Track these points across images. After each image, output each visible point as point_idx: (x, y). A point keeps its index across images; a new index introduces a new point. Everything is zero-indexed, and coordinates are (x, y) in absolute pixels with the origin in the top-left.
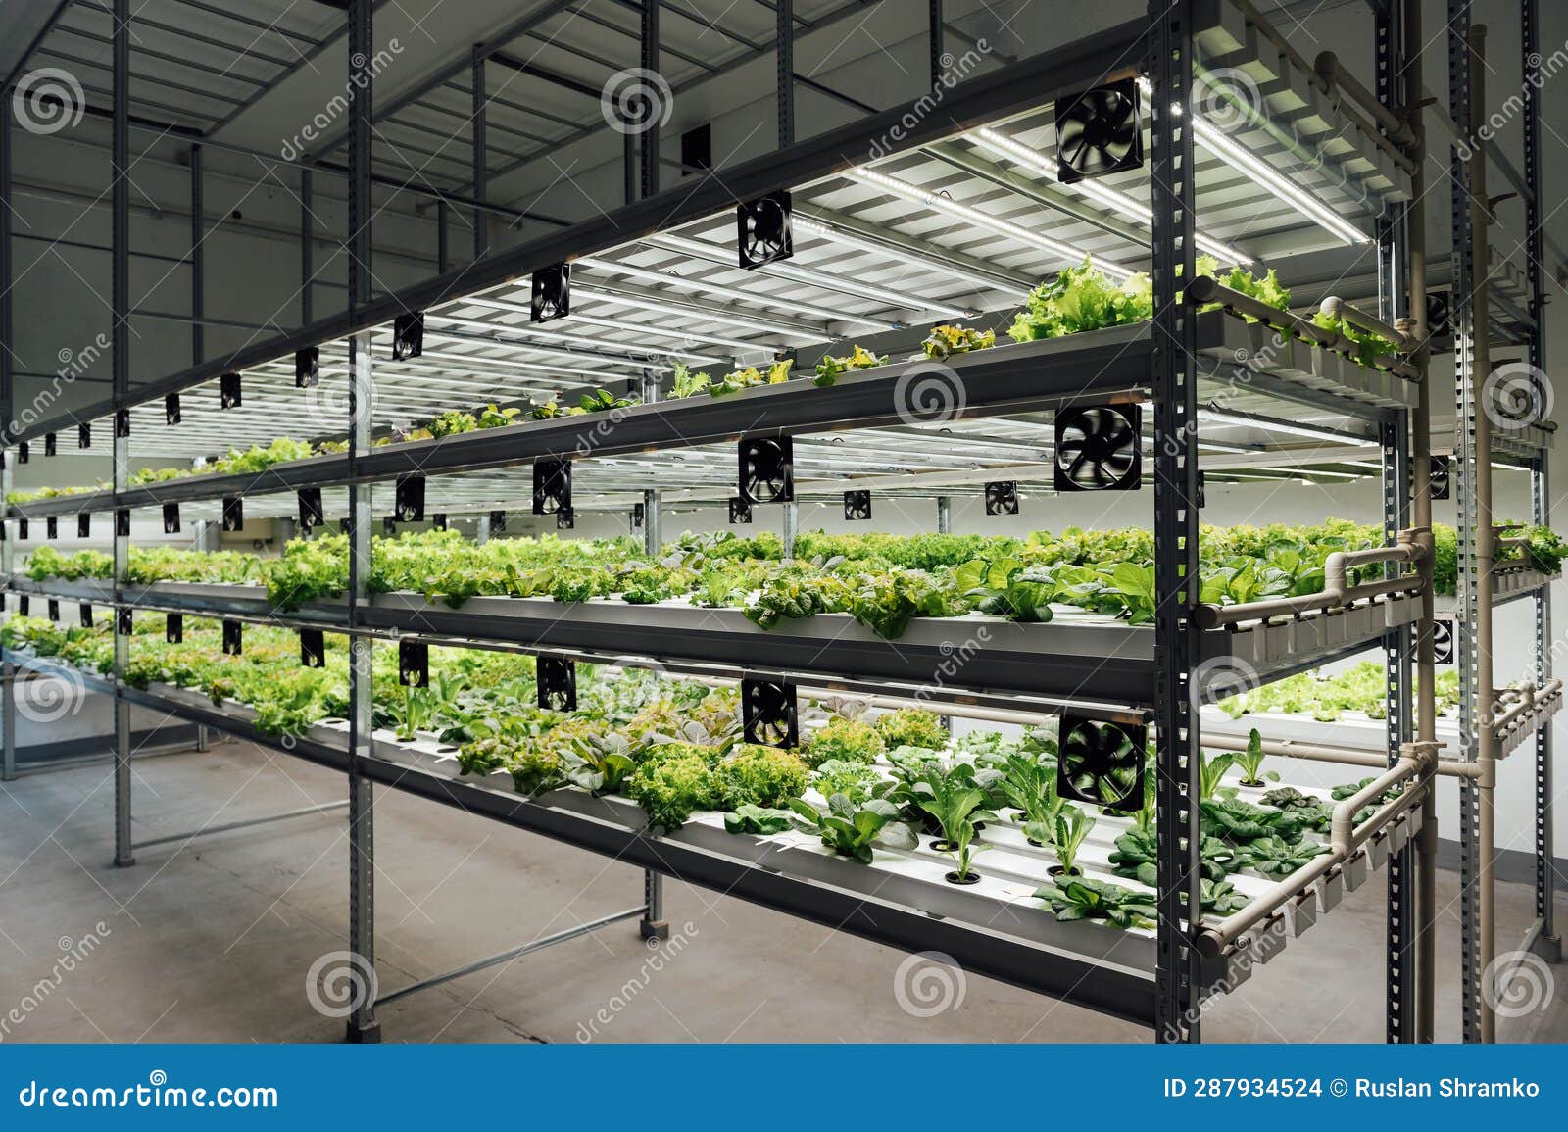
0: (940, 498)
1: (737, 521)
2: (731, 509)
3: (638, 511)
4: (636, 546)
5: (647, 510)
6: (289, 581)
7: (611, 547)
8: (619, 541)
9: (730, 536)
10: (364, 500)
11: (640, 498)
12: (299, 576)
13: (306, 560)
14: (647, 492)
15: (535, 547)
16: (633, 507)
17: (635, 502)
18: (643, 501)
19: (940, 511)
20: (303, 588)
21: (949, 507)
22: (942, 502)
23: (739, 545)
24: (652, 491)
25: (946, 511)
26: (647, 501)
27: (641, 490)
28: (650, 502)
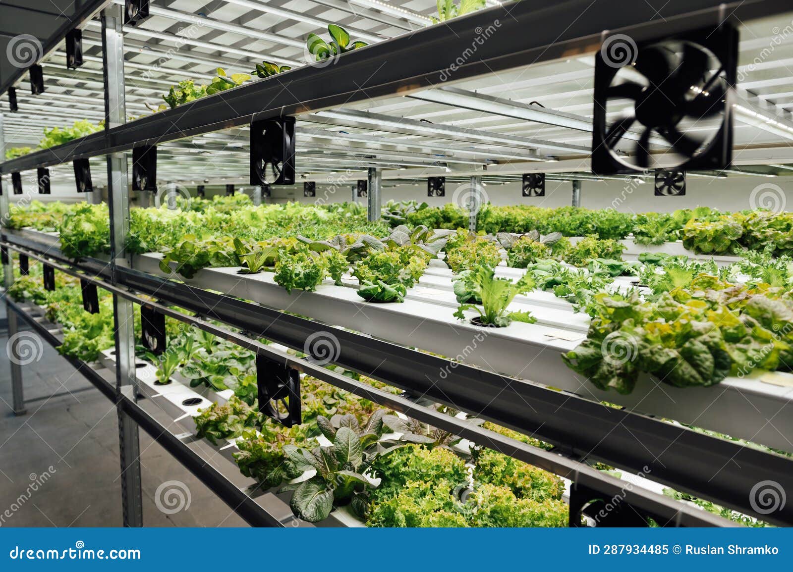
0: (574, 181)
1: (434, 194)
2: (429, 186)
3: (362, 186)
4: (357, 210)
5: (370, 185)
6: (73, 238)
7: (340, 210)
8: (345, 206)
9: (424, 206)
10: (120, 169)
11: (364, 176)
12: (82, 234)
13: (89, 220)
14: (370, 170)
15: (281, 212)
16: (356, 183)
17: (357, 179)
18: (367, 178)
19: (574, 191)
20: (84, 245)
21: (580, 188)
22: (576, 184)
23: (433, 212)
24: (374, 169)
25: (578, 191)
26: (370, 178)
27: (364, 169)
28: (373, 179)
